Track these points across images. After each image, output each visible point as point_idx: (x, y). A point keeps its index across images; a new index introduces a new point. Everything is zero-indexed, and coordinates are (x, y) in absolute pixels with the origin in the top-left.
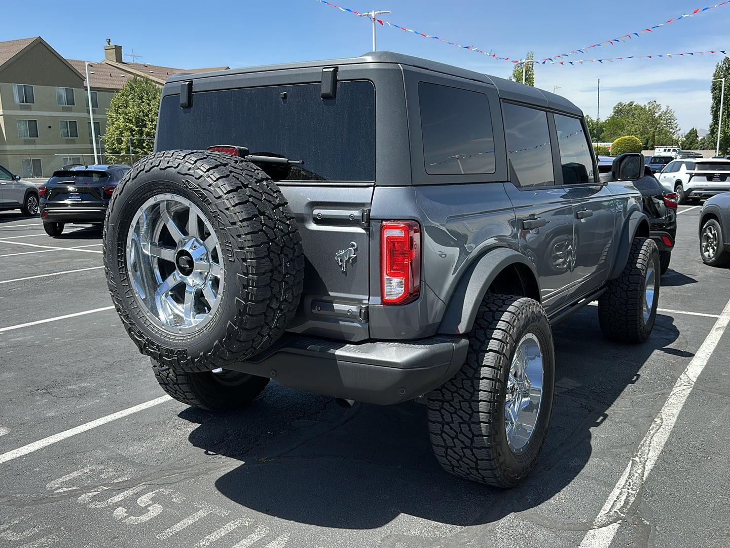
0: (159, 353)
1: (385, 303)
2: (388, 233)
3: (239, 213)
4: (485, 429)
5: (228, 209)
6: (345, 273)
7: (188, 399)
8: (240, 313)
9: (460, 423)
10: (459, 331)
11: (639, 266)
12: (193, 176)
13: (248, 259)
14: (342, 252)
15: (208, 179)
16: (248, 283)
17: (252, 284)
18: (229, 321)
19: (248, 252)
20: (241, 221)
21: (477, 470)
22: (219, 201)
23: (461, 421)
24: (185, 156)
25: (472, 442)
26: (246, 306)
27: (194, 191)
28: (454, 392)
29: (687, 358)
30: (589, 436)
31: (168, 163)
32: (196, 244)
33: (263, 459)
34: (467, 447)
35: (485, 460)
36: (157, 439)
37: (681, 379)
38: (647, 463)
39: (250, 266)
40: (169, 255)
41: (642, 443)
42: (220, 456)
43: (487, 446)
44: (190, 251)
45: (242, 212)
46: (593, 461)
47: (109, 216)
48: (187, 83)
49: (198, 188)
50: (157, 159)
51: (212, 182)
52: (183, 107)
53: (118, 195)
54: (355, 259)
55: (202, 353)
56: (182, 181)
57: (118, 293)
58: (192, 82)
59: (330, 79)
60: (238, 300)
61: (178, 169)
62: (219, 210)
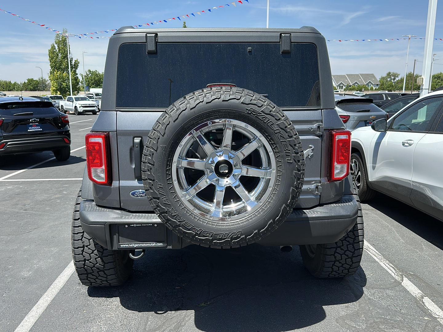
1: (334, 180)
2: (337, 138)
8: (293, 198)
10: (351, 192)
14: (304, 152)
15: (268, 107)
18: (284, 205)
22: (279, 122)
27: (258, 116)
31: (229, 96)
39: (301, 165)
47: (159, 139)
48: (154, 35)
49: (261, 114)
50: (216, 93)
51: (271, 109)
52: (150, 53)
53: (172, 122)
54: (312, 156)
55: (257, 231)
56: (246, 109)
57: (167, 199)
58: (157, 34)
59: (288, 41)
60: (293, 189)
61: (242, 100)
62: (280, 128)
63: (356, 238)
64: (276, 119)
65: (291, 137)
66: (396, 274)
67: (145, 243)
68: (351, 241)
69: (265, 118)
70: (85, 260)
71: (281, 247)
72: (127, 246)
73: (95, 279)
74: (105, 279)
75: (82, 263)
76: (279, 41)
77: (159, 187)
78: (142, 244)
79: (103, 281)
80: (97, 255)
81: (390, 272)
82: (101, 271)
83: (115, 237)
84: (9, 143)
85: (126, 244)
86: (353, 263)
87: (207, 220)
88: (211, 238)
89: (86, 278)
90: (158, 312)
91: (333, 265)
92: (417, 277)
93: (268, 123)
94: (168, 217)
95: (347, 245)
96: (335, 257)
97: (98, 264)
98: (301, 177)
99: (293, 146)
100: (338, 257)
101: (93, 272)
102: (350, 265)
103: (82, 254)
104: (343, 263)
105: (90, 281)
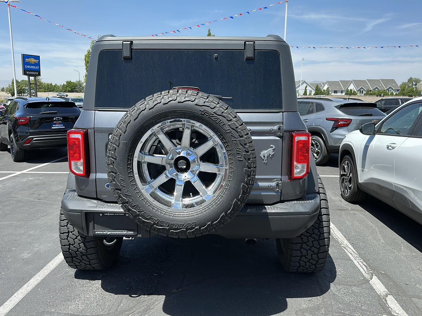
1: (294, 178)
2: (297, 139)
4: (327, 242)
5: (237, 128)
8: (244, 193)
10: (316, 191)
12: (208, 106)
13: (251, 158)
14: (265, 151)
15: (220, 109)
18: (235, 199)
22: (230, 122)
26: (248, 188)
27: (211, 117)
31: (185, 98)
38: (349, 247)
39: (252, 163)
44: (188, 157)
47: (121, 135)
48: (129, 42)
49: (213, 115)
50: (173, 95)
51: (223, 110)
52: (126, 59)
53: (132, 120)
54: (273, 155)
55: (210, 223)
56: (200, 110)
57: (128, 191)
58: (132, 42)
59: (252, 49)
60: (243, 185)
61: (195, 102)
62: (231, 128)
63: (321, 235)
64: (227, 120)
65: (242, 137)
66: (367, 272)
67: (118, 231)
68: (317, 237)
69: (217, 118)
70: (69, 245)
71: (246, 239)
72: (101, 232)
73: (79, 263)
74: (88, 263)
75: (67, 247)
76: (243, 49)
77: (121, 179)
78: (115, 231)
79: (87, 265)
80: (80, 240)
81: (362, 270)
82: (84, 255)
83: (91, 224)
84: (35, 139)
85: (101, 231)
86: (319, 259)
87: (165, 211)
88: (168, 228)
89: (71, 261)
90: (132, 295)
91: (300, 260)
92: (387, 276)
93: (220, 123)
94: (129, 207)
95: (313, 241)
96: (301, 252)
97: (81, 249)
98: (252, 174)
99: (244, 145)
100: (304, 252)
101: (77, 256)
102: (317, 261)
103: (67, 239)
104: (309, 258)
105: (75, 264)
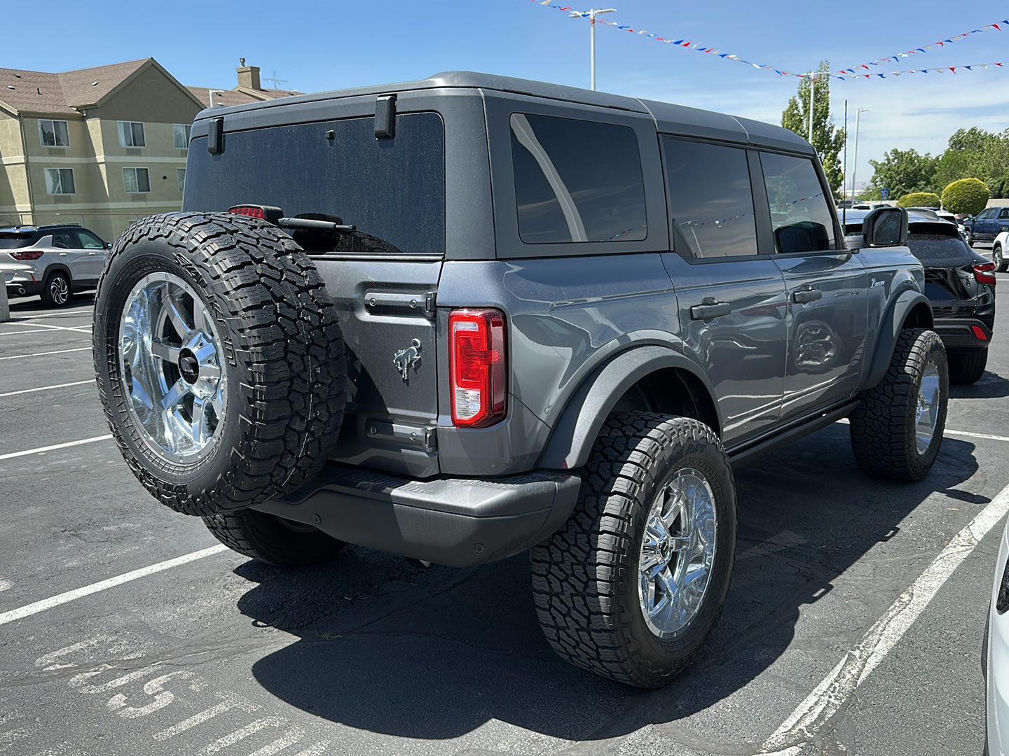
0: (156, 488)
1: (456, 423)
2: (458, 327)
3: (241, 298)
4: (605, 605)
5: (227, 293)
6: (407, 381)
7: (243, 549)
8: (247, 437)
9: (572, 595)
10: (566, 465)
11: (908, 370)
12: (185, 247)
13: (253, 363)
14: (402, 352)
15: (204, 252)
16: (255, 396)
17: (261, 396)
18: (233, 449)
19: (253, 353)
20: (244, 310)
21: (600, 661)
22: (217, 282)
23: (574, 592)
24: (179, 220)
25: (589, 622)
26: (253, 427)
27: (187, 268)
28: (565, 551)
29: (978, 505)
30: (796, 616)
31: (158, 231)
32: (204, 340)
33: (326, 635)
34: (583, 629)
35: (608, 648)
36: (196, 602)
37: (959, 535)
38: (869, 660)
39: (256, 372)
40: (174, 355)
41: (872, 629)
42: (271, 628)
43: (608, 628)
44: (194, 350)
45: (246, 297)
46: (790, 653)
48: (217, 120)
49: (191, 265)
51: (208, 256)
52: (212, 152)
54: (418, 363)
55: (204, 491)
56: (174, 255)
58: (223, 118)
59: (384, 112)
60: (242, 419)
61: (170, 239)
62: (216, 294)
64: (211, 276)
65: (235, 313)
66: (795, 733)
68: (580, 587)
81: (789, 723)
90: (258, 622)
91: (559, 637)
96: (554, 618)
98: (258, 398)
99: (237, 331)
100: (559, 619)
104: (576, 638)
